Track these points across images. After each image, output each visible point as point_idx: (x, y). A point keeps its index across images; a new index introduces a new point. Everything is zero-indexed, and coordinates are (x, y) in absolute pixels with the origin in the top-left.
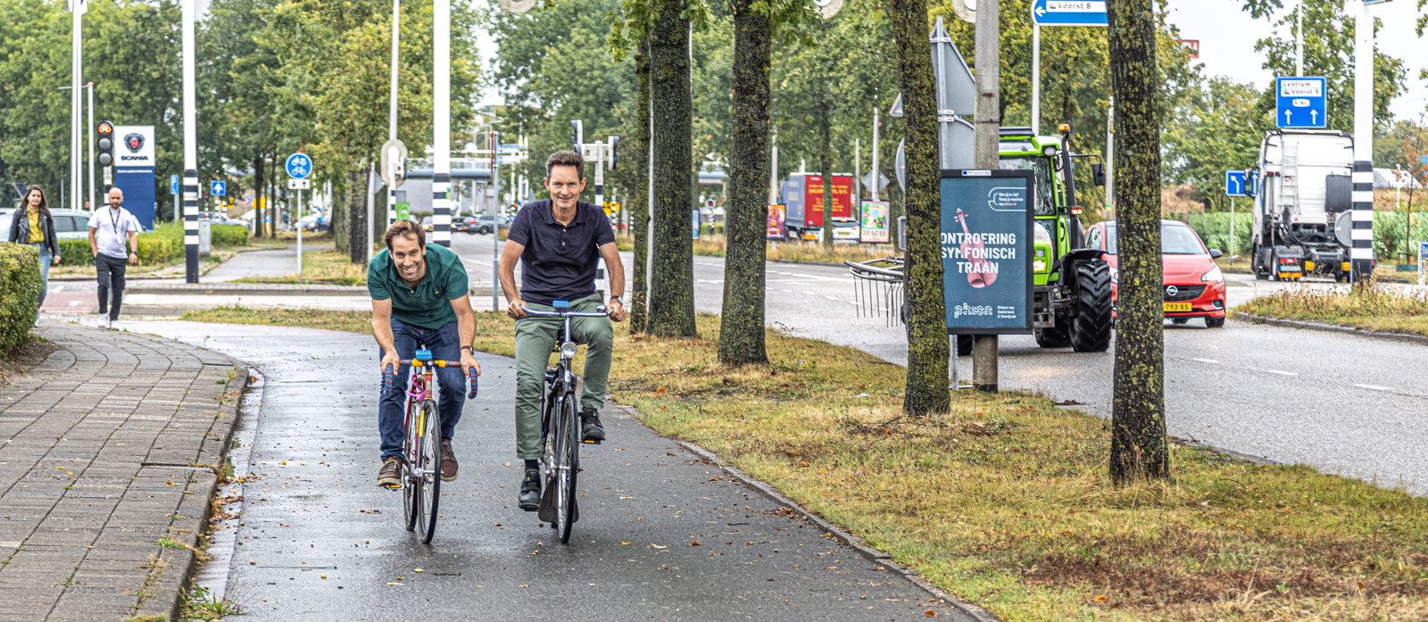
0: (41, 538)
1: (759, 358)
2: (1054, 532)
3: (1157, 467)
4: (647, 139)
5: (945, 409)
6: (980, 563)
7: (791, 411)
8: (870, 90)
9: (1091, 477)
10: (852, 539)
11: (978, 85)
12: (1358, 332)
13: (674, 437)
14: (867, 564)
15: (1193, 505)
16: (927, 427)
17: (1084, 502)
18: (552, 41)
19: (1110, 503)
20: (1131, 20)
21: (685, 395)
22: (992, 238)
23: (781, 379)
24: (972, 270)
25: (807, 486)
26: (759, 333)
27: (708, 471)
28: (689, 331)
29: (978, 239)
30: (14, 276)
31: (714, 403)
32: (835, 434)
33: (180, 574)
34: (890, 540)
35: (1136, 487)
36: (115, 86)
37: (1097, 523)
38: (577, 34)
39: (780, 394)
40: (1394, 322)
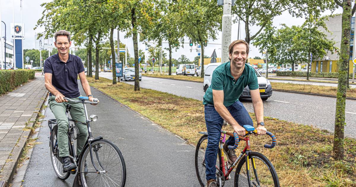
0: (29, 98)
1: (98, 79)
2: (131, 97)
3: (139, 90)
4: (88, 60)
5: (116, 84)
6: (125, 100)
7: (102, 84)
8: (105, 57)
9: (132, 90)
10: (111, 97)
11: (118, 55)
12: (147, 77)
13: (92, 86)
14: (113, 100)
15: (143, 93)
16: (115, 85)
17: (132, 93)
18: (79, 54)
19: (135, 93)
20: (136, 47)
21: (92, 82)
22: (119, 68)
23: (100, 81)
24: (117, 71)
25: (105, 91)
26: (98, 77)
27: (95, 90)
28: (92, 76)
29: (118, 68)
30: (32, 72)
31: (95, 83)
32: (106, 86)
33: (42, 103)
34: (115, 97)
35: (137, 92)
36: (44, 57)
37: (135, 95)
38: (81, 53)
39: (101, 82)
40: (150, 76)
